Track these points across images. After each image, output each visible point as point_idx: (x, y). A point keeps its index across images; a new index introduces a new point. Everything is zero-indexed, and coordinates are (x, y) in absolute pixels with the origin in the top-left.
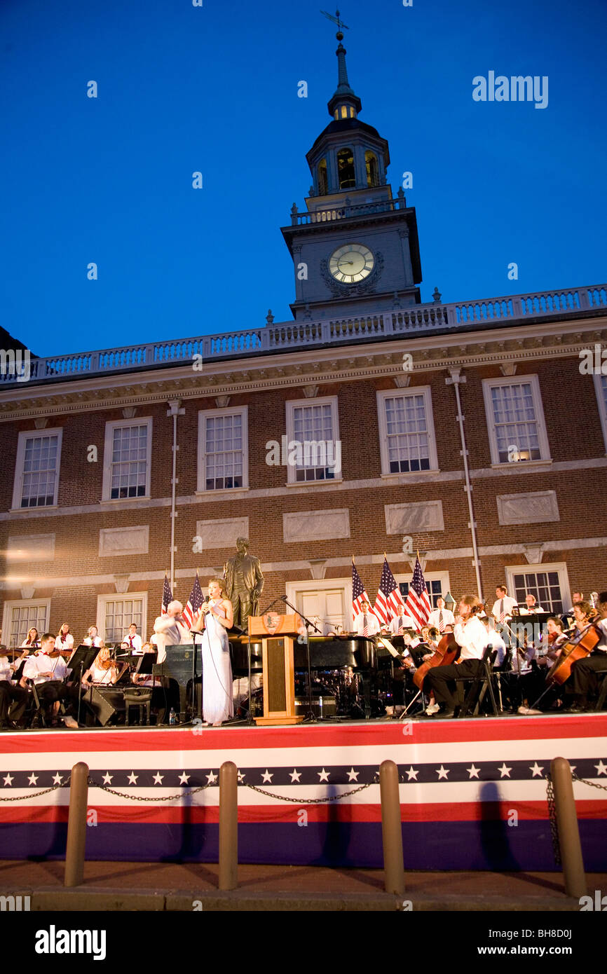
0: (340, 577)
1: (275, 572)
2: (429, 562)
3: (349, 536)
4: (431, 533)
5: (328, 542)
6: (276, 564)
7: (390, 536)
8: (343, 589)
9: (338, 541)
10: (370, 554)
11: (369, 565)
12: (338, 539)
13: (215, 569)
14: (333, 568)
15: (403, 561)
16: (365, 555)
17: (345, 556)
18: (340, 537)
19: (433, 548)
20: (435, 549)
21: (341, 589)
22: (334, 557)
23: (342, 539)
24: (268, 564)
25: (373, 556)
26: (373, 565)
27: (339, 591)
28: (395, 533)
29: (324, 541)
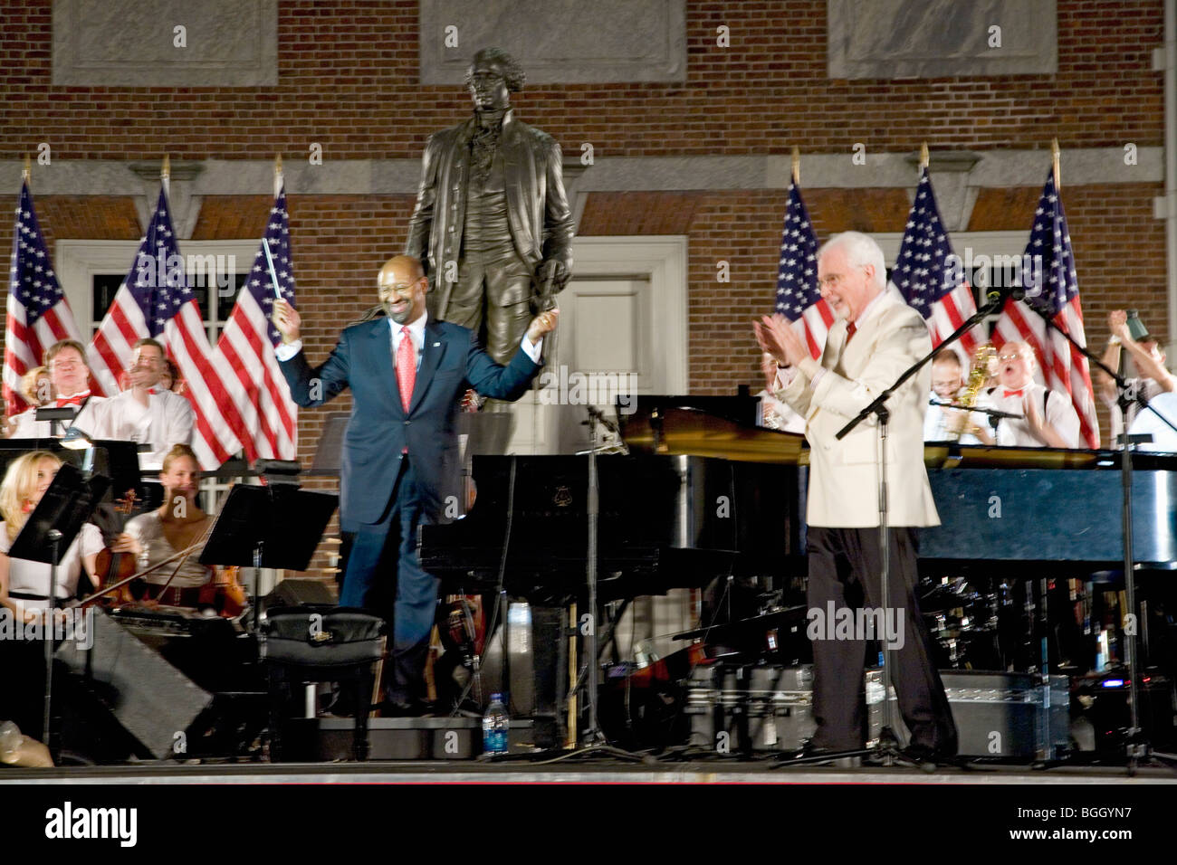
0: (639, 232)
1: (379, 197)
2: (986, 196)
3: (682, 77)
4: (1001, 83)
5: (597, 92)
6: (389, 166)
7: (842, 87)
8: (646, 278)
9: (635, 90)
10: (759, 149)
11: (754, 193)
12: (636, 85)
13: (136, 170)
14: (611, 196)
15: (886, 183)
16: (736, 152)
17: (662, 154)
18: (646, 76)
19: (1003, 144)
20: (1015, 147)
21: (633, 277)
22: (621, 154)
23: (653, 86)
24: (353, 164)
25: (771, 158)
26: (768, 192)
27: (625, 286)
28: (861, 75)
29: (580, 87)
